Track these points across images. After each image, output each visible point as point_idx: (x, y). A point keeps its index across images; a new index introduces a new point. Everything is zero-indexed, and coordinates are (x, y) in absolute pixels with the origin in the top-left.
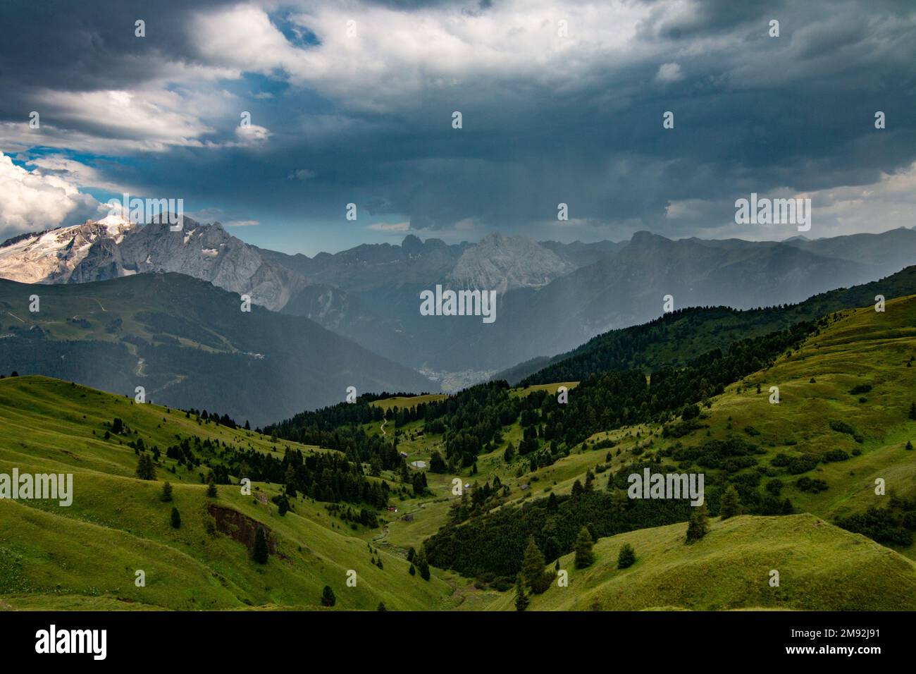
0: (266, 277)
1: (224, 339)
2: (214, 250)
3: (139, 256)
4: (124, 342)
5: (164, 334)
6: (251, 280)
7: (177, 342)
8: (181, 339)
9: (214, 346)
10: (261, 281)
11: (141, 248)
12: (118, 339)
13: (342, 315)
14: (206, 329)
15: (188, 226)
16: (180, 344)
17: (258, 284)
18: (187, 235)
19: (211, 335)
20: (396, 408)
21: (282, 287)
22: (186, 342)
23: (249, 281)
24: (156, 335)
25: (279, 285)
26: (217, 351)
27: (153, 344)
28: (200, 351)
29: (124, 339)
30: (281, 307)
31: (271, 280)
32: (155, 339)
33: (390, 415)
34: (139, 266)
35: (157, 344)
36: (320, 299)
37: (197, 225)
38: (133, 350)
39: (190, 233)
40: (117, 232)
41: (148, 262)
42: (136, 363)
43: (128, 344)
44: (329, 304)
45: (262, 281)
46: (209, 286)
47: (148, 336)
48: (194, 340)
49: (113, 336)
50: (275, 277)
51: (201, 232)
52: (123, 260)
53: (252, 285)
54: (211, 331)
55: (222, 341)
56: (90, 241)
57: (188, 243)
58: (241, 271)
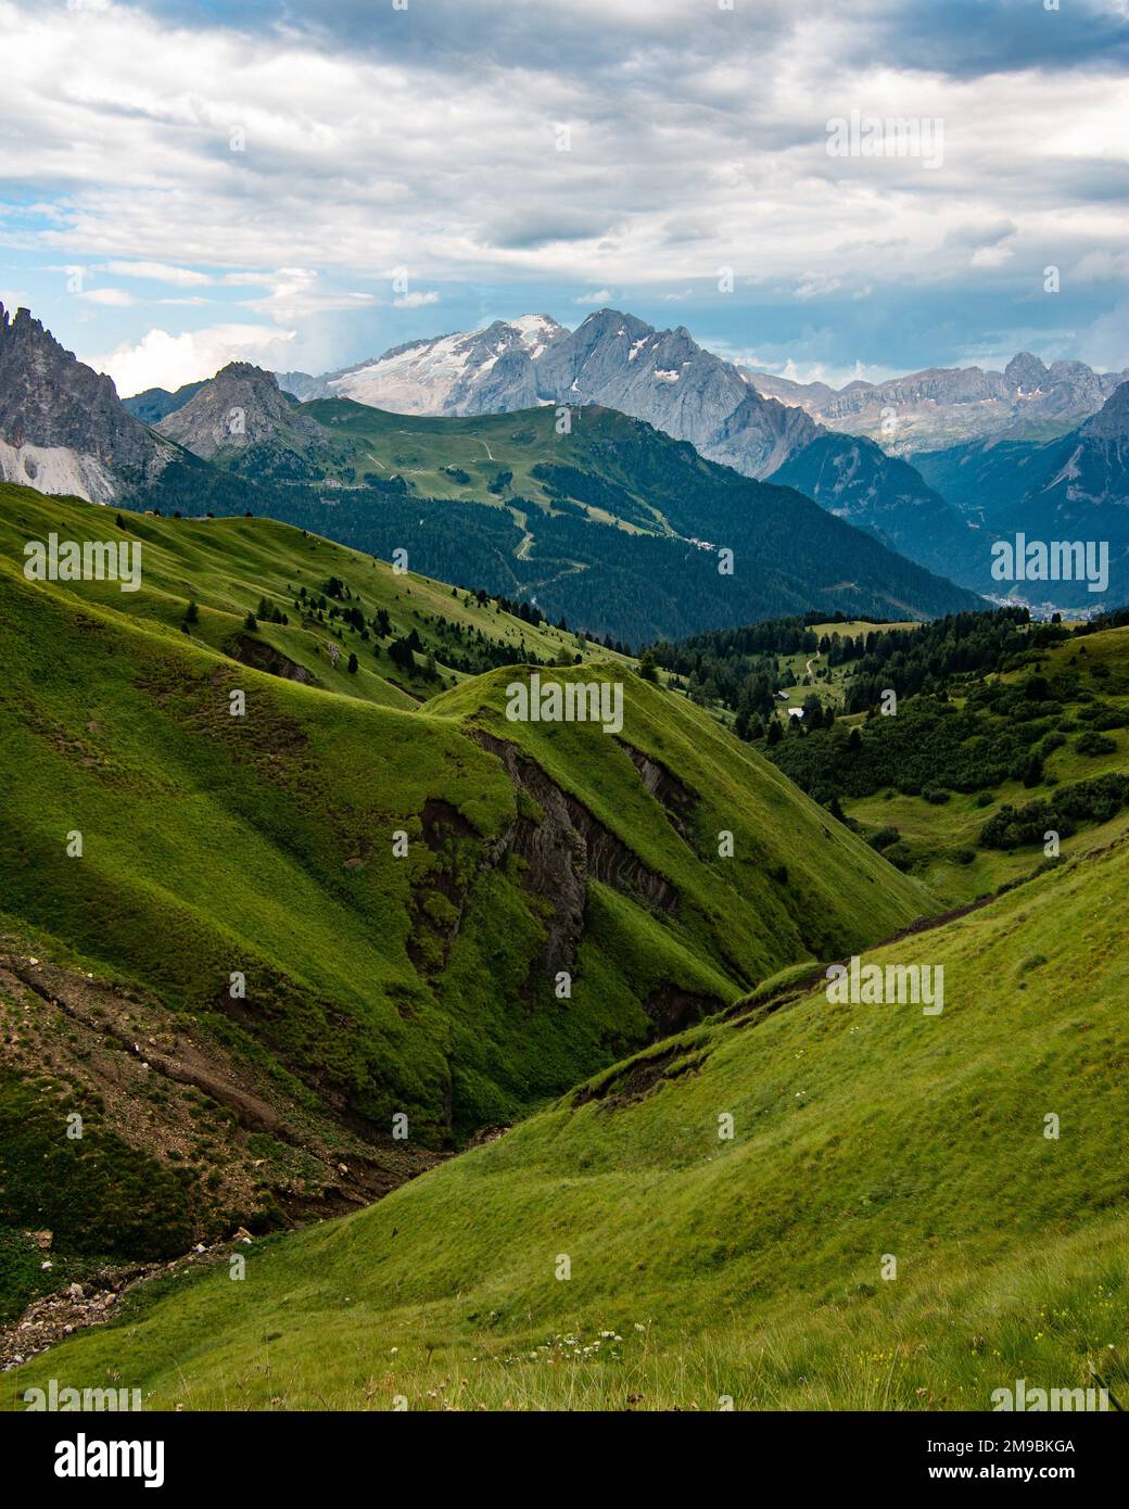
0: (752, 420)
1: (658, 514)
2: (673, 372)
3: (561, 378)
4: (508, 508)
5: (569, 499)
6: (726, 423)
7: (585, 513)
8: (592, 510)
9: (639, 524)
10: (744, 425)
11: (564, 367)
12: (502, 503)
13: (872, 491)
14: (634, 497)
15: (635, 333)
16: (588, 516)
17: (738, 431)
18: (634, 348)
19: (640, 506)
20: (835, 634)
21: (777, 437)
22: (598, 515)
23: (722, 425)
24: (556, 500)
25: (772, 435)
26: (640, 532)
27: (549, 514)
28: (613, 529)
29: (510, 504)
30: (771, 470)
31: (758, 425)
32: (553, 506)
33: (826, 646)
34: (560, 394)
35: (554, 514)
36: (837, 461)
37: (650, 331)
38: (521, 520)
39: (640, 344)
40: (535, 341)
41: (574, 388)
42: (519, 540)
43: (514, 511)
44: (851, 472)
45: (744, 427)
46: (646, 428)
47: (543, 501)
48: (612, 511)
49: (497, 497)
50: (766, 421)
51: (655, 342)
52: (539, 384)
53: (727, 431)
54: (641, 501)
55: (655, 518)
56: (496, 353)
57: (635, 360)
58: (710, 408)
